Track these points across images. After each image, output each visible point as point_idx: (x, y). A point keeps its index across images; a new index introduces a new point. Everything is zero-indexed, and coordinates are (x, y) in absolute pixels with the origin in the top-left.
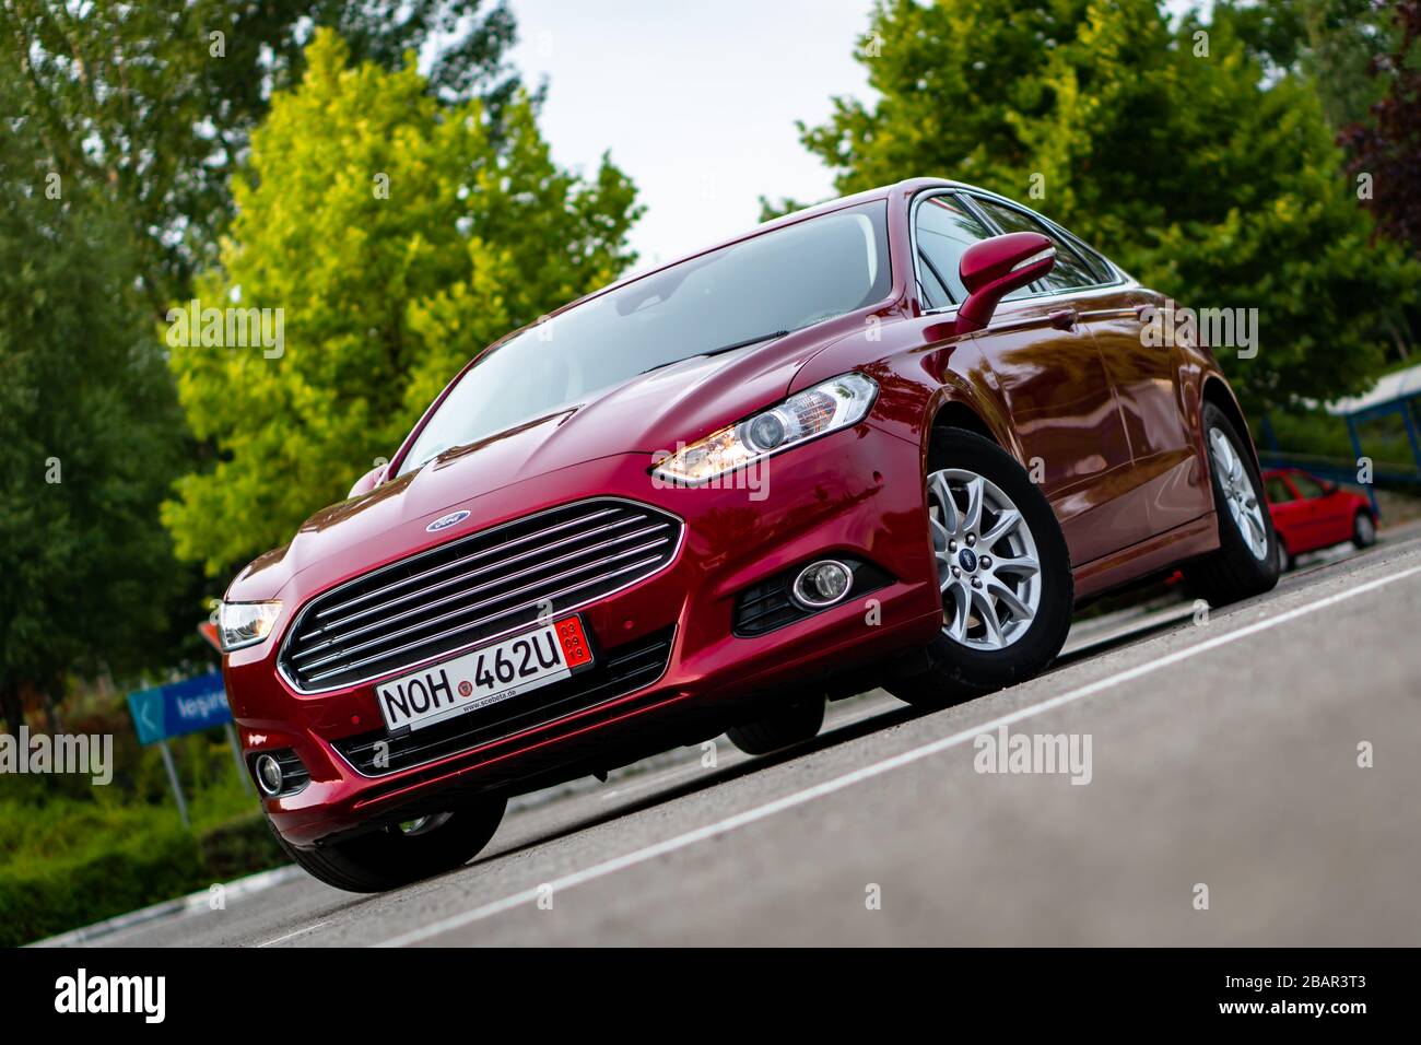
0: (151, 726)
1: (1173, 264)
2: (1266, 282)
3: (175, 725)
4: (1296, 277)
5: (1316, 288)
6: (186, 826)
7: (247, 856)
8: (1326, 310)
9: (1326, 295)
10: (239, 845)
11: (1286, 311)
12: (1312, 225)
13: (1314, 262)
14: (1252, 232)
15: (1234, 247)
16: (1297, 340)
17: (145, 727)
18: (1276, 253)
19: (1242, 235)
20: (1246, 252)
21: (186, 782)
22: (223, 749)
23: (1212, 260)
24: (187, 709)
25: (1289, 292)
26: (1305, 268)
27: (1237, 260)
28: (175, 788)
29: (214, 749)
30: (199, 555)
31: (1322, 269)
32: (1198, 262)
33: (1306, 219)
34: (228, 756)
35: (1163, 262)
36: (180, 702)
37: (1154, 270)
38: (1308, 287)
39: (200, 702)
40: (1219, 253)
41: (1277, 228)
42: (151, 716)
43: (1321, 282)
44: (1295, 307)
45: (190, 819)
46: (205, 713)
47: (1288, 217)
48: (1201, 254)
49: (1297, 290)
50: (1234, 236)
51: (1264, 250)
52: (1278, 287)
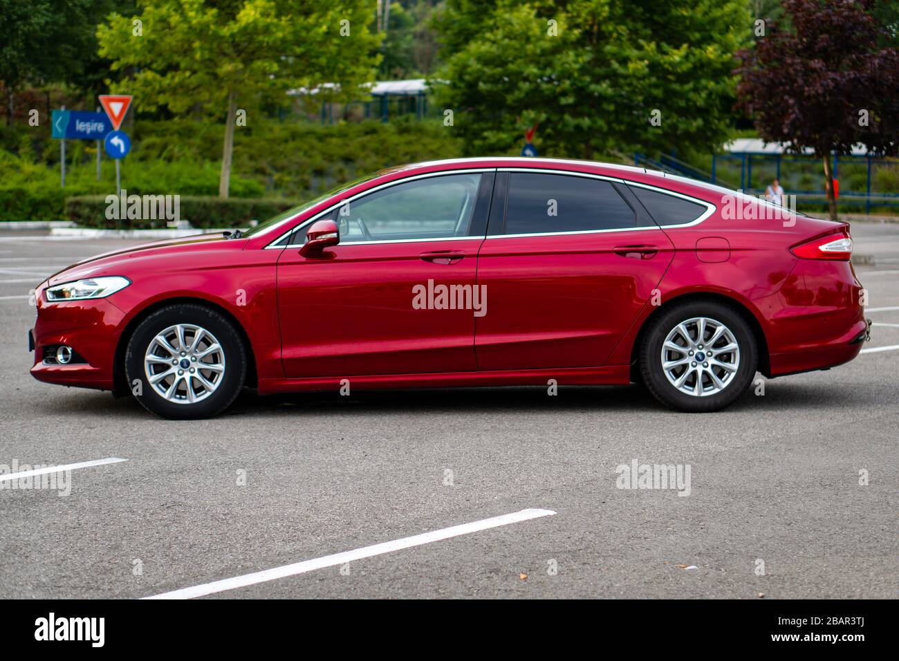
0: (60, 130)
1: (646, 62)
2: (690, 85)
3: (71, 132)
4: (705, 88)
5: (713, 97)
6: (62, 186)
7: (89, 218)
8: (715, 109)
9: (717, 102)
10: (86, 211)
11: (695, 104)
12: (723, 64)
13: (717, 83)
14: (692, 58)
15: (680, 63)
16: (695, 119)
17: (56, 129)
18: (700, 72)
19: (686, 57)
20: (686, 67)
21: (69, 162)
22: (93, 151)
23: (666, 66)
24: (80, 126)
25: (699, 94)
26: (712, 84)
27: (679, 70)
28: (62, 164)
29: (88, 150)
30: (110, 57)
31: (720, 88)
32: (659, 64)
33: (721, 60)
34: (94, 155)
35: (641, 59)
36: (77, 122)
37: (635, 62)
38: (710, 95)
39: (88, 124)
40: (671, 64)
41: (704, 60)
42: (61, 124)
43: (717, 94)
44: (700, 103)
45: (65, 182)
46: (88, 132)
47: (712, 56)
48: (662, 61)
49: (704, 95)
50: (682, 57)
51: (695, 68)
52: (696, 90)
